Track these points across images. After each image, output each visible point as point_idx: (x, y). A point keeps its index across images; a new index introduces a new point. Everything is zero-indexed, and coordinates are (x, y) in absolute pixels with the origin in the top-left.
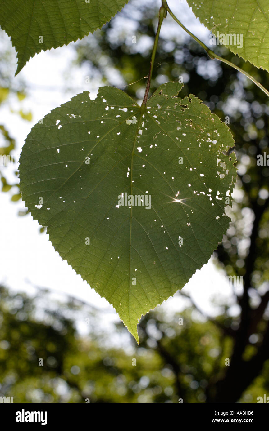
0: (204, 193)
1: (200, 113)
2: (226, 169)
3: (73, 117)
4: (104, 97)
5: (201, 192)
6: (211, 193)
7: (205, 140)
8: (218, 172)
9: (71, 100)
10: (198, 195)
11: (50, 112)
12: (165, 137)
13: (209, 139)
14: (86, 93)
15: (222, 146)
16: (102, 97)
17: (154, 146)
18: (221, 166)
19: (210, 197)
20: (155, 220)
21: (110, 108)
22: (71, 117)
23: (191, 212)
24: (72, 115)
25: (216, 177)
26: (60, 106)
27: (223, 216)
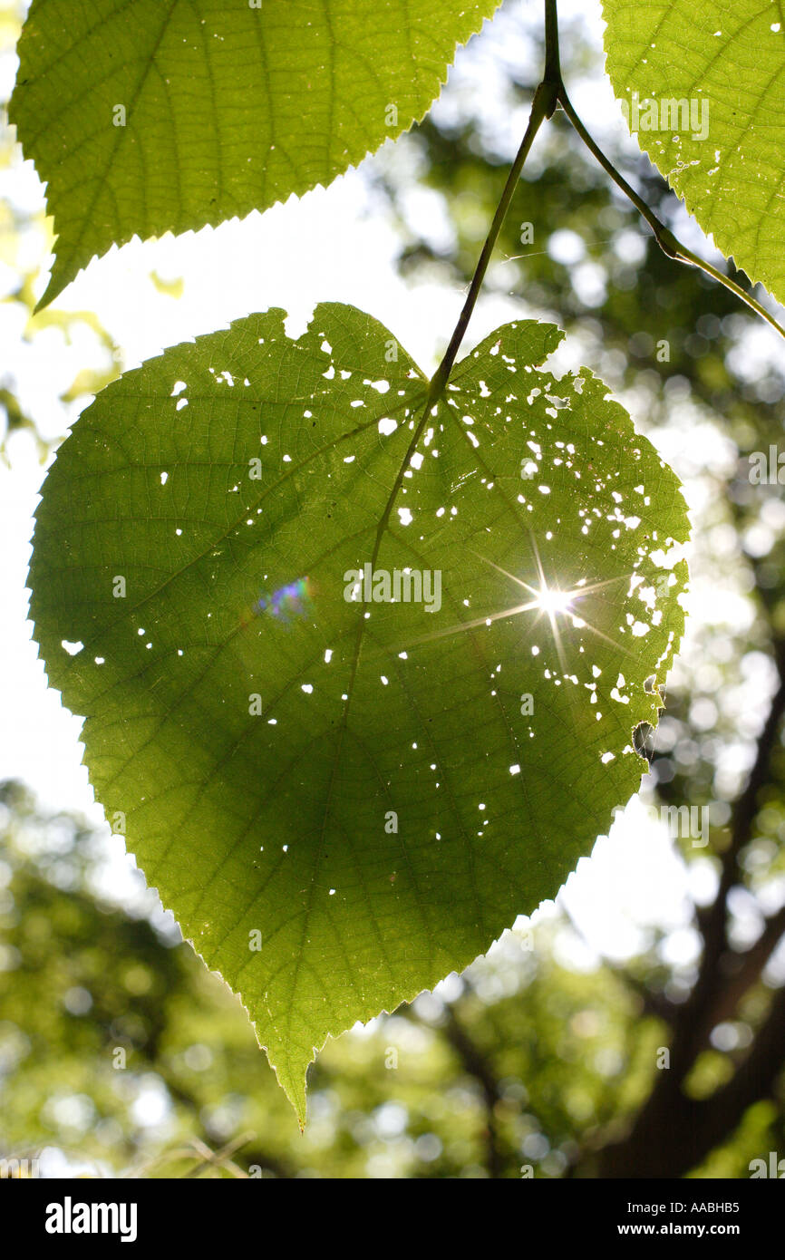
0: (575, 680)
1: (602, 429)
2: (656, 609)
3: (226, 380)
4: (329, 338)
5: (566, 677)
6: (597, 681)
7: (604, 514)
8: (628, 615)
9: (229, 328)
10: (558, 683)
11: (162, 353)
12: (486, 489)
13: (617, 511)
14: (278, 315)
15: (651, 537)
16: (322, 334)
17: (448, 514)
18: (642, 597)
19: (592, 692)
20: (415, 746)
21: (337, 375)
22: (219, 380)
23: (529, 732)
24: (223, 373)
25: (622, 629)
26: (194, 341)
27: (625, 752)
